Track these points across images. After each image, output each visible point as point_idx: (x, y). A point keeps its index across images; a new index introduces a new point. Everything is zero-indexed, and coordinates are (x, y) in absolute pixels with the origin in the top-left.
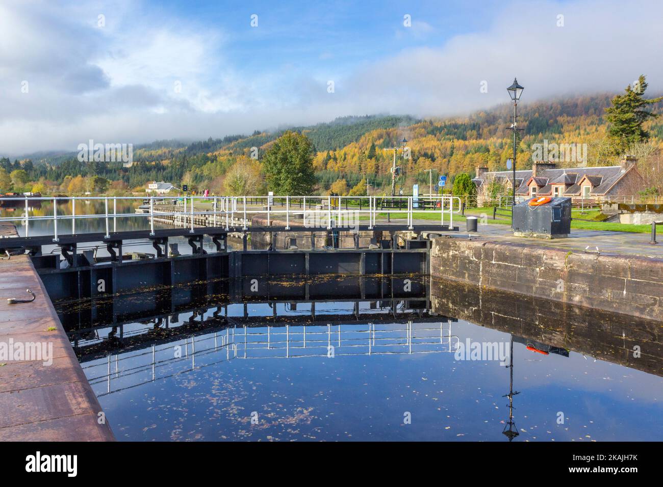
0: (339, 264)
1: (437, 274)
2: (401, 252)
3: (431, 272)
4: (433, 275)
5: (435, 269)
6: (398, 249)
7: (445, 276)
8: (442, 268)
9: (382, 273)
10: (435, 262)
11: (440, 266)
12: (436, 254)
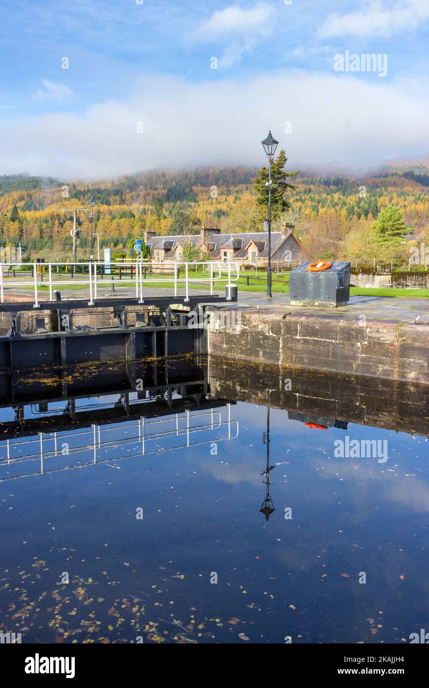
0: (102, 348)
1: (219, 353)
2: (177, 329)
3: (209, 350)
4: (213, 354)
5: (214, 346)
6: (172, 325)
7: (230, 355)
8: (225, 346)
9: (156, 356)
10: (215, 339)
11: (222, 343)
12: (217, 330)
